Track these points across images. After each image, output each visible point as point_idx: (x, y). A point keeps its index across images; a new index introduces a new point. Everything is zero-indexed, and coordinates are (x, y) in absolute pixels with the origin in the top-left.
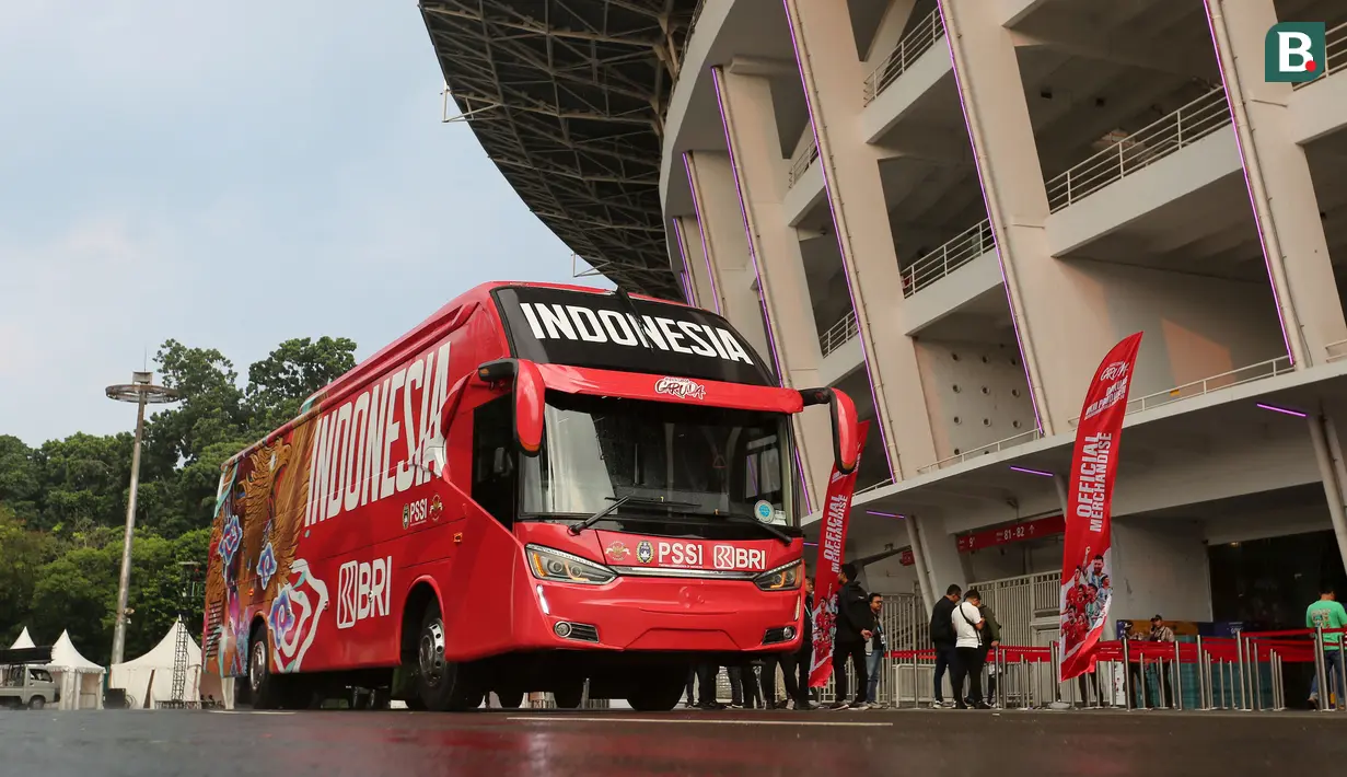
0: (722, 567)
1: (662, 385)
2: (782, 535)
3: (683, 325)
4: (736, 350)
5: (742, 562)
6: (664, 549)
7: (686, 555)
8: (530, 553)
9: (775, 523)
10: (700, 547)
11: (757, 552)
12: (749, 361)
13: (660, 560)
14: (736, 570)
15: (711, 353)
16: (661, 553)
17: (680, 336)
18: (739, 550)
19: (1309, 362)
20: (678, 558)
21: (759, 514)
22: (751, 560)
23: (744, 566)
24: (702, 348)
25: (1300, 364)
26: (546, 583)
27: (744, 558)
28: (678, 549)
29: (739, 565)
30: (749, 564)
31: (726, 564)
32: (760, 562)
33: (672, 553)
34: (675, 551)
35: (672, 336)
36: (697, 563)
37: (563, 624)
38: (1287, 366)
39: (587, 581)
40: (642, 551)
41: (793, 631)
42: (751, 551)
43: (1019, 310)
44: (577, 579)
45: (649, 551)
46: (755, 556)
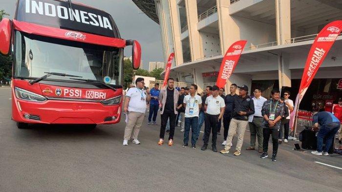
0: (89, 98)
1: (68, 34)
2: (112, 88)
3: (90, 14)
4: (107, 24)
5: (97, 96)
6: (66, 91)
7: (75, 93)
8: (16, 90)
9: (111, 84)
10: (81, 91)
11: (103, 93)
12: (111, 28)
13: (65, 95)
14: (94, 99)
15: (97, 24)
16: (65, 93)
17: (87, 18)
18: (96, 92)
19: (281, 44)
20: (72, 94)
21: (105, 81)
22: (100, 96)
23: (98, 97)
24: (94, 22)
25: (279, 44)
26: (21, 101)
27: (98, 95)
28: (72, 91)
29: (95, 97)
30: (99, 96)
31: (91, 97)
32: (104, 97)
33: (69, 93)
34: (71, 92)
35: (83, 18)
36: (79, 96)
37: (27, 115)
38: (276, 44)
39: (36, 101)
40: (57, 91)
41: (116, 118)
42: (100, 93)
43: (220, 27)
44: (32, 100)
45: (60, 92)
46: (102, 94)
